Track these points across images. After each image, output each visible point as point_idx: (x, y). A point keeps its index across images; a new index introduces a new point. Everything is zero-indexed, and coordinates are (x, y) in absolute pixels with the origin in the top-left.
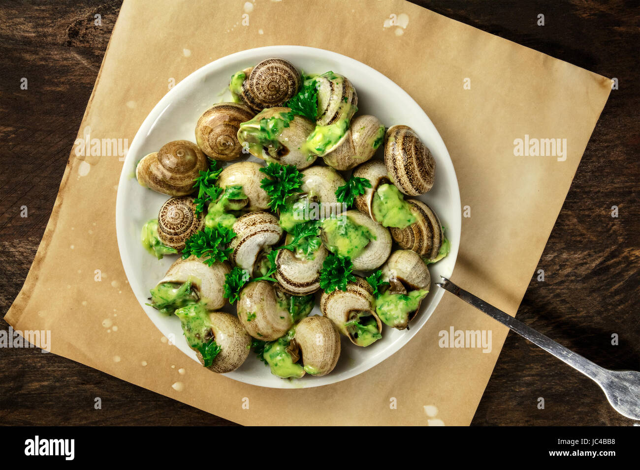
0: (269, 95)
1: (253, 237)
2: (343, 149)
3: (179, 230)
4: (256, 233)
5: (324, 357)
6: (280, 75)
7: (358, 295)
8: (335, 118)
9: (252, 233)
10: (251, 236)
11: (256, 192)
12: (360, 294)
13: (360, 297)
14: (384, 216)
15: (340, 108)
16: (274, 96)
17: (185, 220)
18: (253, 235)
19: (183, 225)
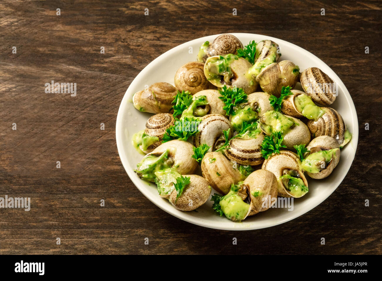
0: (225, 50)
1: (213, 122)
2: (273, 70)
3: (162, 124)
4: (215, 120)
5: (265, 180)
6: (232, 40)
7: (288, 156)
8: (267, 55)
9: (213, 119)
10: (212, 121)
11: (215, 101)
12: (290, 156)
13: (290, 158)
14: (303, 108)
15: (270, 48)
16: (228, 51)
17: (166, 119)
18: (214, 120)
19: (164, 122)
